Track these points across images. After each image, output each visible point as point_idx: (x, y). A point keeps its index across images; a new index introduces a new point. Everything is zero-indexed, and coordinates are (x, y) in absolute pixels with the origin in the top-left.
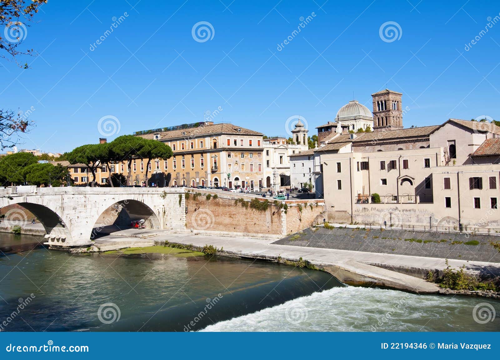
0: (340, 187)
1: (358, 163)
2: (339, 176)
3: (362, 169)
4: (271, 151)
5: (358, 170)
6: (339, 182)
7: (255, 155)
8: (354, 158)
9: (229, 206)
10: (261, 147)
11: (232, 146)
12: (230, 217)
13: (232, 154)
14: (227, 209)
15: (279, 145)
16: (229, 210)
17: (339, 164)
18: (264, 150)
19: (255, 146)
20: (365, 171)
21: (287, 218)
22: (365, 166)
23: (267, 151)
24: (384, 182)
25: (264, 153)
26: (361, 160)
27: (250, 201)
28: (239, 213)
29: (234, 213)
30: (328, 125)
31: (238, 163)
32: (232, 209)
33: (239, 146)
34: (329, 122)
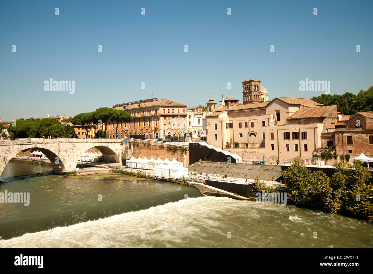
0: (216, 139)
1: (227, 124)
2: (216, 132)
3: (229, 128)
4: (192, 116)
5: (227, 128)
6: (216, 135)
7: (183, 119)
8: (224, 121)
9: (156, 149)
10: (185, 114)
11: (167, 113)
12: (157, 156)
13: (167, 118)
14: (155, 151)
15: (197, 112)
16: (156, 152)
17: (216, 125)
18: (187, 116)
19: (181, 113)
20: (231, 129)
21: (186, 157)
22: (231, 125)
23: (190, 116)
24: (241, 135)
26: (228, 122)
27: (167, 146)
28: (161, 154)
29: (159, 154)
30: (227, 100)
31: (170, 123)
32: (158, 151)
33: (171, 113)
34: (227, 98)
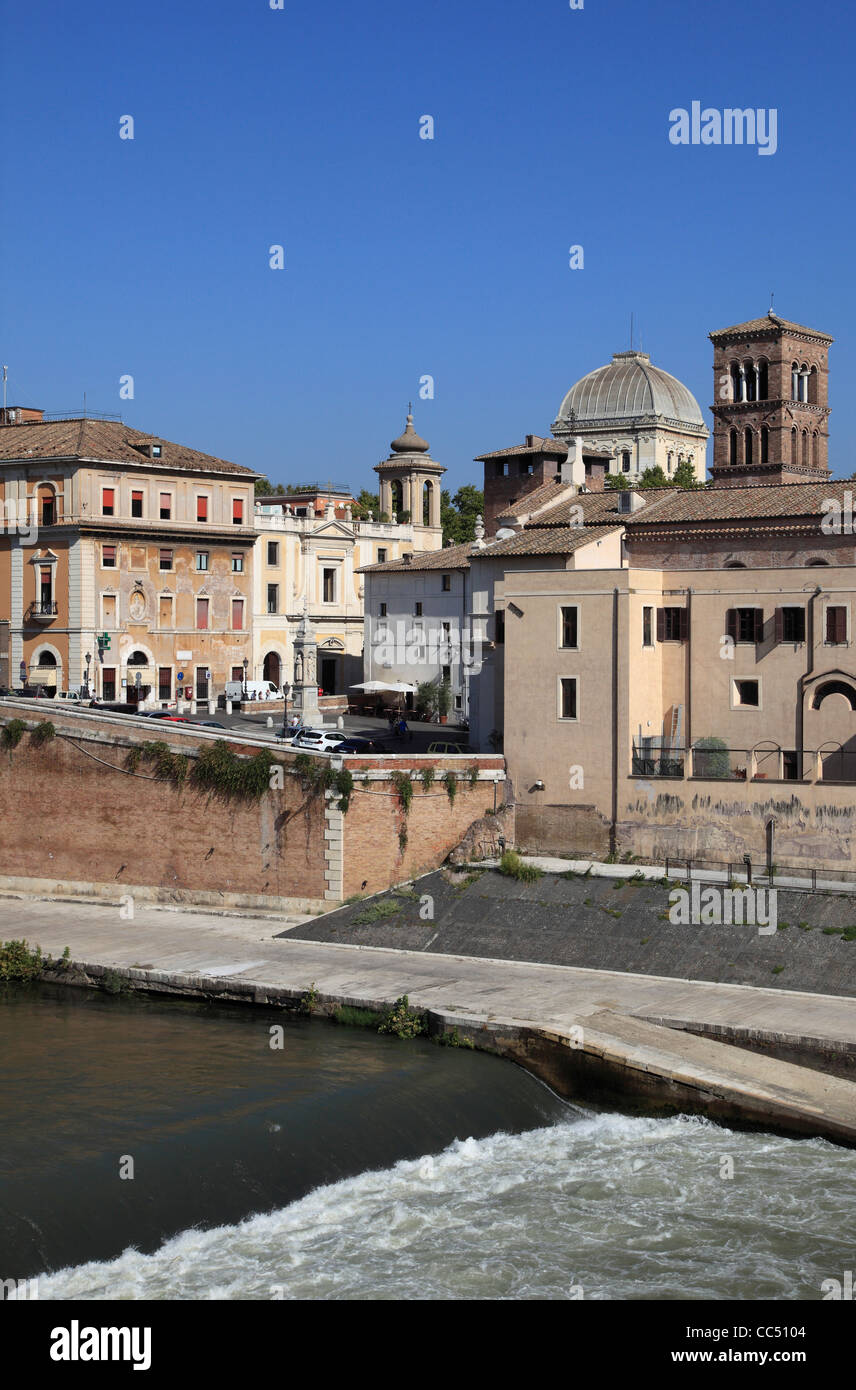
0: (570, 710)
1: (647, 610)
2: (570, 664)
3: (660, 639)
4: (289, 546)
5: (647, 641)
6: (570, 686)
7: (222, 561)
8: (633, 591)
9: (105, 771)
10: (244, 528)
11: (123, 516)
12: (106, 819)
13: (123, 551)
14: (94, 786)
15: (321, 523)
16: (103, 790)
17: (570, 614)
18: (258, 541)
19: (220, 521)
20: (676, 648)
21: (347, 830)
22: (675, 625)
23: (273, 547)
24: (749, 692)
25: (259, 550)
26: (657, 603)
27: (194, 753)
28: (143, 804)
29: (124, 802)
30: (527, 450)
31: (144, 589)
32: (118, 785)
33: (150, 519)
34: (530, 439)
